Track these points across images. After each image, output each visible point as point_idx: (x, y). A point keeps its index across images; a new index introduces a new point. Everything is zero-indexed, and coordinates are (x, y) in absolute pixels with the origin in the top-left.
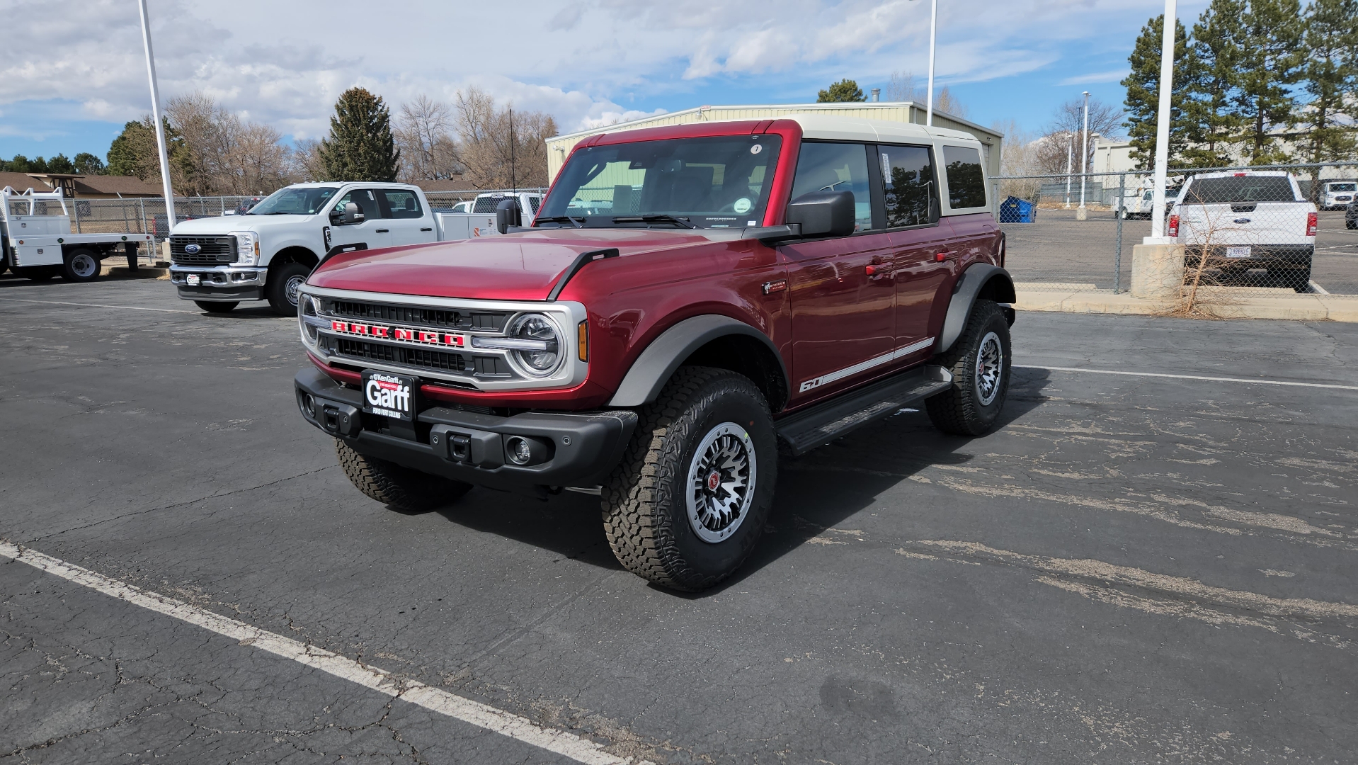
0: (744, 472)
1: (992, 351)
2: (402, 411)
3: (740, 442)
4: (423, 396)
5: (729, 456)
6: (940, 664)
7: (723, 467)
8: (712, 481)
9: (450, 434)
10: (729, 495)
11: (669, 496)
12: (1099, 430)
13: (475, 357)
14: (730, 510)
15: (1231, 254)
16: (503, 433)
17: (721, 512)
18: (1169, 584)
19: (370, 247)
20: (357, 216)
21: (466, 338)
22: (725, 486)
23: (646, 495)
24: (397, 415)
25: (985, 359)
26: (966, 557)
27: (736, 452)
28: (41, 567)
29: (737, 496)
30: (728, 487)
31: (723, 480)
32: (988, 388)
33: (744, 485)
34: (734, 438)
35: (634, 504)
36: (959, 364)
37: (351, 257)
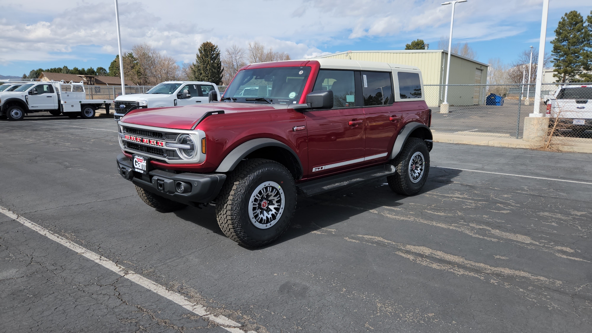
0: (279, 201)
1: (419, 160)
2: (144, 170)
3: (276, 189)
4: (151, 165)
5: (271, 195)
6: (334, 280)
7: (269, 199)
8: (263, 205)
9: (158, 180)
10: (271, 211)
11: (238, 208)
12: (466, 196)
13: (167, 150)
14: (271, 216)
15: (575, 122)
16: (175, 180)
17: (267, 217)
18: (452, 258)
19: (148, 107)
20: (188, 95)
21: (164, 143)
22: (270, 207)
23: (229, 207)
24: (142, 172)
25: (415, 162)
26: (373, 243)
27: (274, 193)
28: (22, 223)
29: (275, 211)
30: (271, 207)
31: (269, 204)
32: (416, 176)
33: (279, 207)
34: (273, 188)
35: (225, 210)
36: (400, 165)
37: (141, 111)
